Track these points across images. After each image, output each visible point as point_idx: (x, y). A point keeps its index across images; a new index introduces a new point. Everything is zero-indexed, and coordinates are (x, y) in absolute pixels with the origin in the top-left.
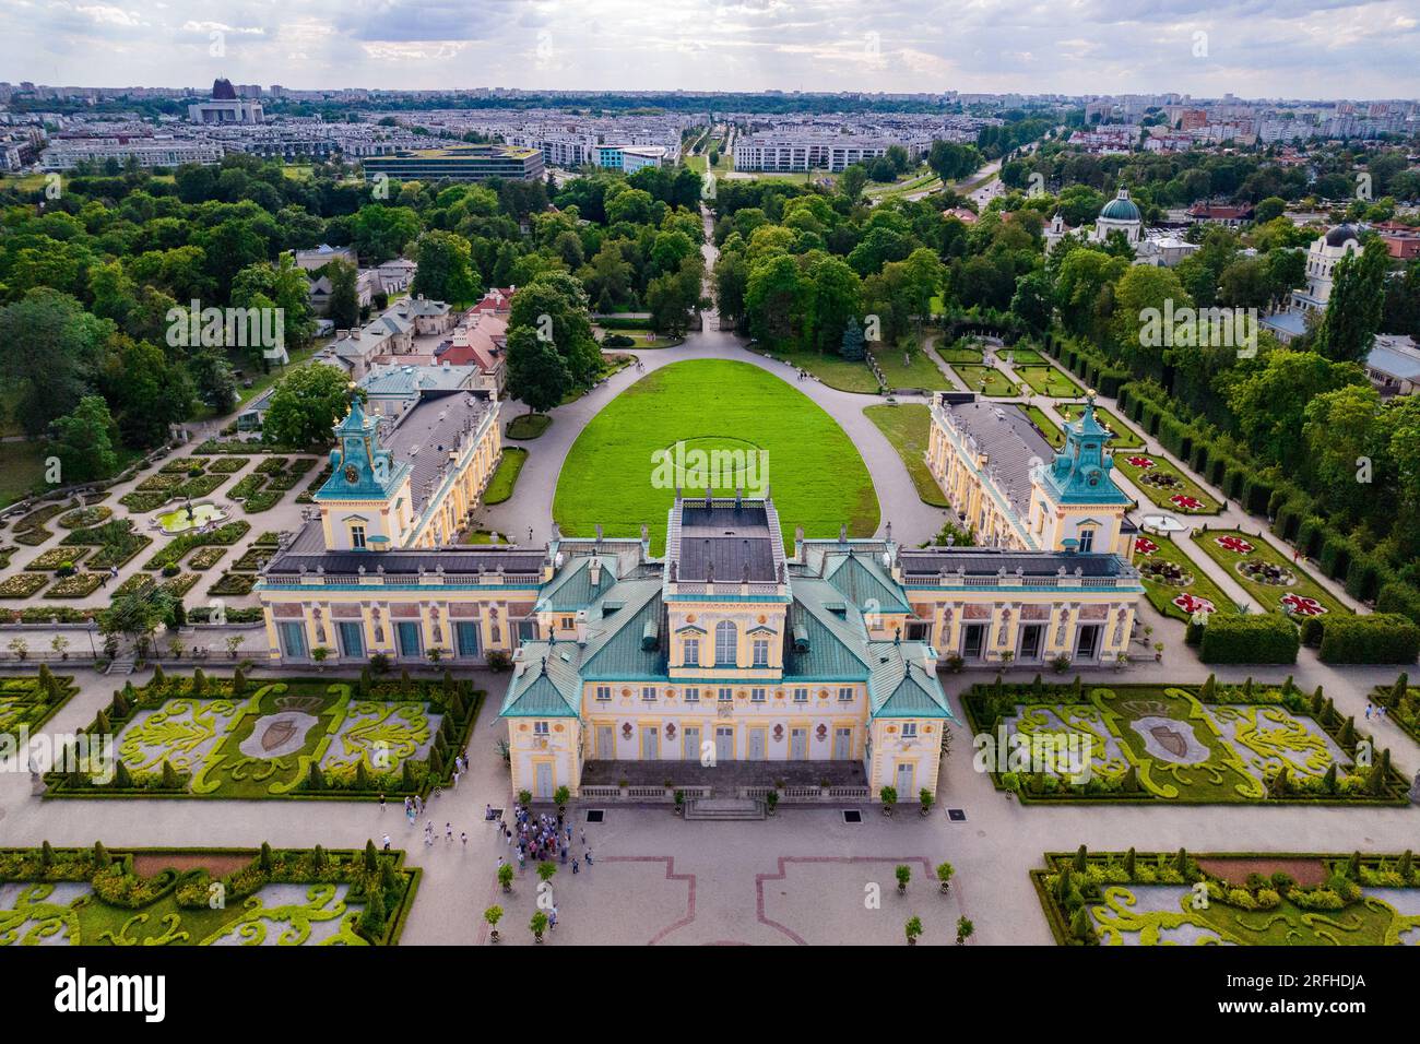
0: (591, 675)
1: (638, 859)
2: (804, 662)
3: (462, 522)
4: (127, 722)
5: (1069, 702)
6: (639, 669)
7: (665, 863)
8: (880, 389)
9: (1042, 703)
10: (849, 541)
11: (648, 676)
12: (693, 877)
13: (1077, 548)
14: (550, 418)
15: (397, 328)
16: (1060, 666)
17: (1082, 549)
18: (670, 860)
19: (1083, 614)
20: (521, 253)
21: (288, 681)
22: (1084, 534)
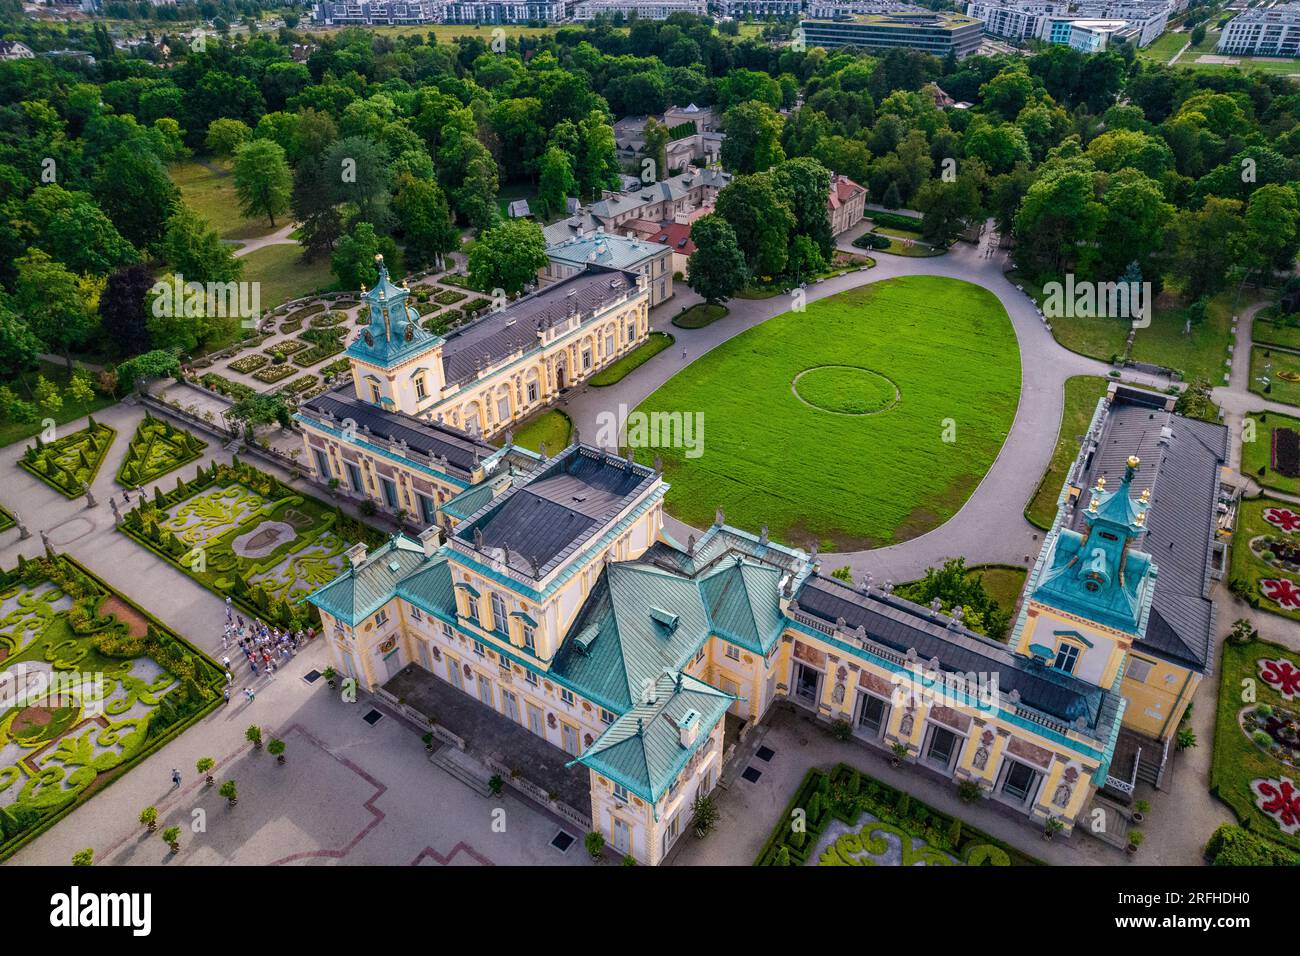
0: (404, 592)
1: (362, 774)
2: (577, 665)
3: (546, 397)
4: (200, 492)
5: (933, 842)
6: (440, 605)
7: (376, 790)
8: (1114, 357)
9: (897, 826)
10: (772, 545)
11: (443, 614)
12: (383, 816)
13: (1050, 662)
14: (727, 310)
15: (670, 196)
16: (968, 792)
17: (1058, 664)
18: (382, 788)
19: (1015, 746)
20: (829, 135)
21: (307, 498)
22: (1064, 647)
